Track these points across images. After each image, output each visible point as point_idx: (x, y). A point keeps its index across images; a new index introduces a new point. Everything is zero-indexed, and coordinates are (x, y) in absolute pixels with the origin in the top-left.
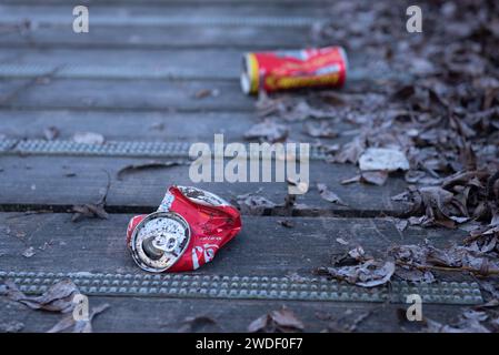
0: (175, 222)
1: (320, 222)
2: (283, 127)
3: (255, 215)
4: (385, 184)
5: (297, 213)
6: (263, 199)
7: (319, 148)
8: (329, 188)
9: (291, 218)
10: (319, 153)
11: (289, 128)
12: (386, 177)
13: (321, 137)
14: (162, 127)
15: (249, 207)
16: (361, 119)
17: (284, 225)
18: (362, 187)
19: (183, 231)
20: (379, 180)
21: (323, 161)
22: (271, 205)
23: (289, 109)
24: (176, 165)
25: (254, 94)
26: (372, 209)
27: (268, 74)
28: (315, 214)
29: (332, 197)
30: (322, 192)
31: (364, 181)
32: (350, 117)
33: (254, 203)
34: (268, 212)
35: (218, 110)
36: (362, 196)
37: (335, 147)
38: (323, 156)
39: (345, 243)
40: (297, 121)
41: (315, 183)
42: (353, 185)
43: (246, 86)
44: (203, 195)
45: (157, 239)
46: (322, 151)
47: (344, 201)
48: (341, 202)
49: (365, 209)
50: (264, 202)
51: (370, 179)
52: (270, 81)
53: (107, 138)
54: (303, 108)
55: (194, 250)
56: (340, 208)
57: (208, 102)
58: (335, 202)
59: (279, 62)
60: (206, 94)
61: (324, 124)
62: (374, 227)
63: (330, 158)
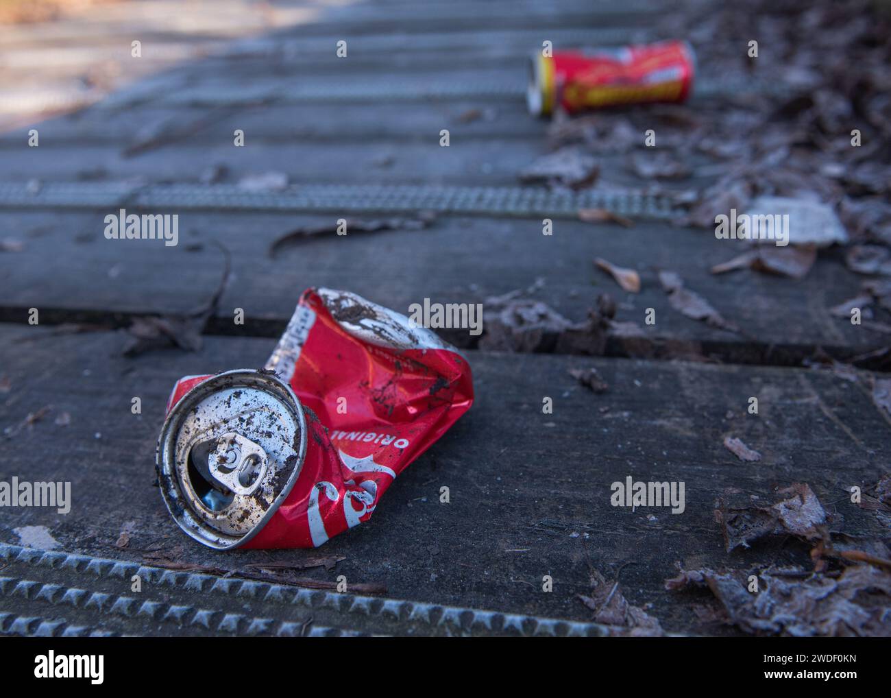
0: (273, 403)
1: (673, 376)
2: (590, 162)
3: (520, 349)
4: (808, 276)
5: (616, 349)
6: (540, 308)
7: (658, 198)
8: (687, 285)
9: (603, 363)
10: (659, 207)
11: (602, 162)
12: (809, 260)
13: (660, 178)
14: (389, 163)
15: (508, 331)
16: (727, 149)
17: (586, 384)
18: (757, 280)
19: (291, 433)
20: (795, 268)
21: (667, 223)
22: (558, 323)
23: (602, 135)
24: (384, 229)
25: (546, 115)
26: (794, 340)
27: (569, 82)
28: (660, 351)
29: (696, 307)
30: (671, 292)
31: (759, 268)
32: (706, 144)
33: (520, 320)
34: (549, 344)
35: (488, 137)
36: (763, 303)
37: (689, 196)
38: (666, 213)
39: (751, 455)
40: (614, 152)
41: (655, 270)
42: (737, 277)
43: (535, 102)
44: (373, 316)
45: (222, 450)
46: (664, 202)
47: (725, 316)
48: (720, 321)
49: (777, 339)
50: (542, 317)
51: (773, 263)
52: (571, 95)
53: (292, 181)
54: (623, 132)
55: (314, 493)
56: (716, 336)
57: (476, 127)
58: (704, 320)
59: (585, 65)
60: (475, 117)
61: (662, 157)
62: (815, 399)
63: (681, 217)
